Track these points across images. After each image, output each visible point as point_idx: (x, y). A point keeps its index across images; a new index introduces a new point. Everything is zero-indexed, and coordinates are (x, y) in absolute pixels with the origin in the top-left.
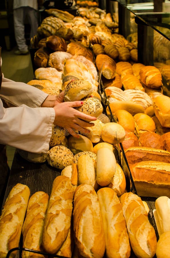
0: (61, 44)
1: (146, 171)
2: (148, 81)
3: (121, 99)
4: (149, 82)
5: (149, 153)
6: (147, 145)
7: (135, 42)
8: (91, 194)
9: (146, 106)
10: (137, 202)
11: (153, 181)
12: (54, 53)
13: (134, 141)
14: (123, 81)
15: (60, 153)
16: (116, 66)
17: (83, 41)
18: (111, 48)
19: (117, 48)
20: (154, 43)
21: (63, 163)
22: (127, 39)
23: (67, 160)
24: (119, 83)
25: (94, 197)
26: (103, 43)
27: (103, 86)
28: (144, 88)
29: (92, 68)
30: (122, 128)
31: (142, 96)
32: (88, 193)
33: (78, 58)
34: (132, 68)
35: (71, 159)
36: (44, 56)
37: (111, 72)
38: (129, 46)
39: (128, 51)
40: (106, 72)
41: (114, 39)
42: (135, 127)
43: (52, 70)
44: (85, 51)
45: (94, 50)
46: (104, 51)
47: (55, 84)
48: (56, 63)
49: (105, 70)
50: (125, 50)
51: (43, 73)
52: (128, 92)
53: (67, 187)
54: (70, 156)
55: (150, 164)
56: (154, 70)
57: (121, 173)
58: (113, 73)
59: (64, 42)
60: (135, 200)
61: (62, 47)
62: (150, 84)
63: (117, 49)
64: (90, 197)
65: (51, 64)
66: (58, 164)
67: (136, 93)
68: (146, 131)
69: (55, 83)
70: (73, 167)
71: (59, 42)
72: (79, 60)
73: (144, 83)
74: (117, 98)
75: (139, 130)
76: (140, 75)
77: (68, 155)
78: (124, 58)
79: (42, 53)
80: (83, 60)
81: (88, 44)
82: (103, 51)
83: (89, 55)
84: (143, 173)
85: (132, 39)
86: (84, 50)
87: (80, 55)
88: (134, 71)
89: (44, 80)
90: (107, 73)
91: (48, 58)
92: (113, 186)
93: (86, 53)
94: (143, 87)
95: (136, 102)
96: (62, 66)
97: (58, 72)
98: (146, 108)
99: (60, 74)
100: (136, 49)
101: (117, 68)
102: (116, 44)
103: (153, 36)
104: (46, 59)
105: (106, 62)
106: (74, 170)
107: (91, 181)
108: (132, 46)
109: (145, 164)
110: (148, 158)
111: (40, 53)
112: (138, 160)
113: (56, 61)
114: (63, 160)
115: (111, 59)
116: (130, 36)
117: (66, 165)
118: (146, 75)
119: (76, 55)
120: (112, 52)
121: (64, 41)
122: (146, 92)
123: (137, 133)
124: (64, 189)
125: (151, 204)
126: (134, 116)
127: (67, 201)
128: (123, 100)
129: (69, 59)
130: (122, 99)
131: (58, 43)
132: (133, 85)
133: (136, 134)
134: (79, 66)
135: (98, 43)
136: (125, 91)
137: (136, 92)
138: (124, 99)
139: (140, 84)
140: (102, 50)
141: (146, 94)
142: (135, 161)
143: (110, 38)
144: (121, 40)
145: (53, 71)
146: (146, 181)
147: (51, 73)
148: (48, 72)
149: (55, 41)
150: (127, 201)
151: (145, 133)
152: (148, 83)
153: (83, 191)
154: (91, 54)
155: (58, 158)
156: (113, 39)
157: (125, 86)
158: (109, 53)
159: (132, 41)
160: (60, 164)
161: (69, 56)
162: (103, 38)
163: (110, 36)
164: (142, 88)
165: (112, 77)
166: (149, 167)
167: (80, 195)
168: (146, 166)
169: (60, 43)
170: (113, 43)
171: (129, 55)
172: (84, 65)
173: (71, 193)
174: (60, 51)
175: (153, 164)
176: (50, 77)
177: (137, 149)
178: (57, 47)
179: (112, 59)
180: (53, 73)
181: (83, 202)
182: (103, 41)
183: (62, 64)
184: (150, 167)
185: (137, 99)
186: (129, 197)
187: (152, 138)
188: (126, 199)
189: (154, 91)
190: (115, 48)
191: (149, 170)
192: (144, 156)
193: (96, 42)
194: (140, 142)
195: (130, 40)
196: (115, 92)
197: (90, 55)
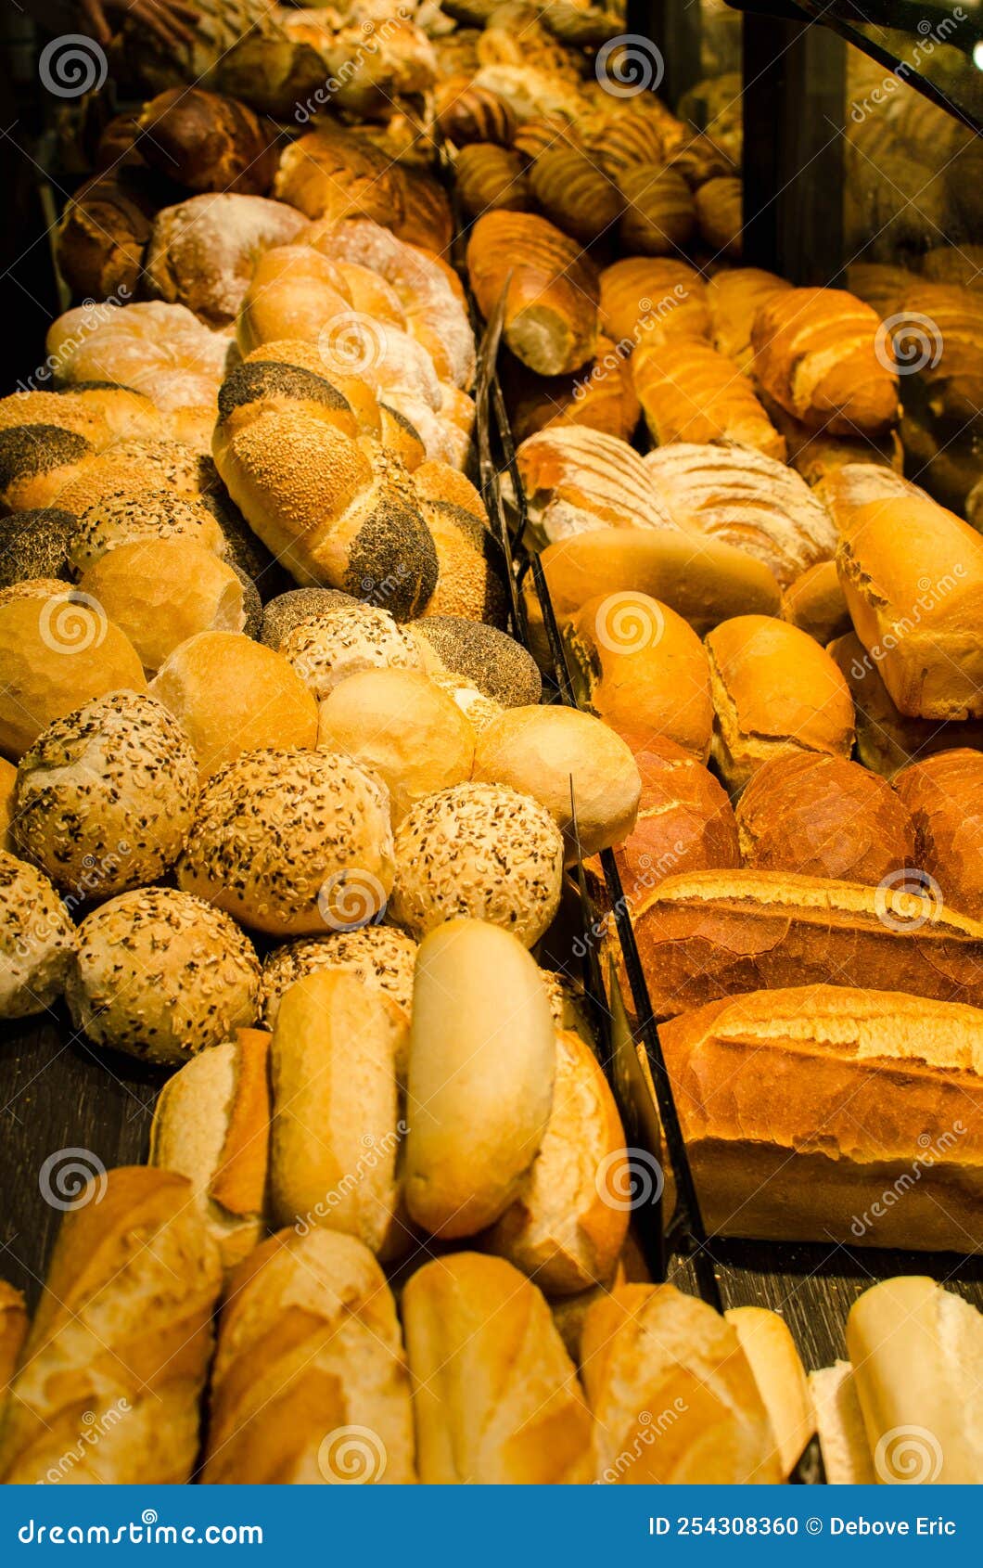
0: (231, 144)
1: (782, 1067)
2: (811, 386)
3: (626, 513)
4: (814, 394)
5: (804, 925)
6: (790, 853)
7: (726, 129)
8: (351, 1324)
9: (792, 561)
10: (706, 1384)
11: (832, 1141)
12: (188, 204)
13: (702, 827)
14: (642, 387)
15: (154, 945)
16: (596, 289)
17: (397, 123)
18: (570, 169)
19: (611, 168)
20: (849, 141)
21: (179, 1022)
22: (681, 112)
23: (207, 996)
24: (620, 397)
25: (370, 1351)
26: (522, 136)
27: (505, 422)
28: (780, 433)
29: (434, 301)
30: (615, 745)
31: (763, 488)
32: (322, 1322)
33: (343, 238)
34: (703, 298)
35: (237, 989)
36: (123, 223)
37: (562, 329)
38: (691, 158)
39: (684, 189)
40: (529, 331)
41: (599, 112)
42: (718, 710)
43: (168, 318)
44: (394, 187)
45: (461, 180)
46: (526, 186)
47: (174, 419)
48: (197, 268)
49: (528, 314)
50: (660, 181)
51: (101, 344)
52: (676, 459)
53: (158, 1272)
54: (228, 966)
55: (810, 1007)
56: (849, 316)
57: (597, 1112)
58: (578, 336)
59: (256, 131)
60: (693, 1364)
61: (241, 160)
62: (818, 405)
63: (612, 177)
64: (341, 1351)
65: (159, 279)
66: (138, 1029)
67: (723, 473)
68: (787, 747)
69: (177, 412)
70: (240, 1065)
71: (220, 127)
72: (348, 251)
73: (779, 399)
74: (600, 502)
75: (743, 737)
76: (756, 350)
77: (215, 963)
78: (656, 234)
79: (103, 206)
80: (377, 250)
81: (429, 142)
82: (521, 191)
83: (425, 213)
84: (761, 1078)
85: (711, 115)
86: (386, 185)
87: (355, 217)
88: (717, 320)
89: (100, 392)
90: (536, 336)
91: (145, 239)
92: (533, 1227)
93: (397, 206)
94: (776, 423)
95: (724, 532)
96: (237, 293)
97: (206, 329)
98: (789, 579)
99: (218, 343)
100: (734, 174)
101: (606, 299)
102: (605, 146)
103: (840, 96)
104: (132, 246)
105: (532, 265)
106: (247, 1092)
107: (367, 1191)
108: (709, 158)
109: (781, 1010)
110: (798, 960)
111: (95, 205)
112: (727, 970)
113: (197, 256)
114: (174, 1003)
115: (563, 246)
116: (698, 93)
117: (200, 1032)
118: (795, 346)
119: (328, 213)
120: (575, 196)
121: (252, 121)
122: (791, 462)
123: (728, 754)
124: (130, 1302)
125: (819, 1296)
126: (711, 636)
127: (144, 1410)
128: (636, 520)
129: (285, 244)
130: (634, 511)
131: (210, 135)
132: (706, 413)
133: (722, 761)
134: (347, 296)
135: (493, 139)
136: (653, 456)
137: (728, 461)
138: (645, 509)
139: (757, 407)
140: (516, 183)
141: (792, 479)
142: (703, 980)
143: (571, 104)
144: (643, 118)
145: (172, 325)
146: (786, 1142)
147: (158, 343)
148: (136, 330)
149: (190, 124)
150: (631, 1374)
151: (784, 760)
152: (808, 400)
153: (286, 1301)
154: (437, 206)
155: (141, 988)
156: (586, 113)
157: (655, 423)
158: (557, 201)
159: (711, 127)
160: (153, 1031)
161: (283, 222)
162: (522, 108)
163: (568, 96)
164: (769, 434)
165: (569, 361)
166: (808, 1034)
167: (263, 1339)
168: (784, 1031)
169: (225, 134)
170: (588, 136)
171: (686, 215)
172: (379, 284)
173: (184, 1325)
174: (227, 189)
175: (831, 1009)
176: (147, 369)
177: (726, 894)
178: (205, 167)
179: (572, 243)
180: (172, 341)
181: (278, 1404)
182: (523, 122)
183: (236, 275)
184: (813, 1039)
185: (734, 513)
186: (643, 1337)
187: (832, 802)
188: (621, 1356)
189: (843, 455)
190: (604, 170)
191: (803, 1059)
192: (770, 942)
193: (477, 131)
194: (747, 831)
195: (699, 118)
196: (588, 468)
197: (432, 211)
